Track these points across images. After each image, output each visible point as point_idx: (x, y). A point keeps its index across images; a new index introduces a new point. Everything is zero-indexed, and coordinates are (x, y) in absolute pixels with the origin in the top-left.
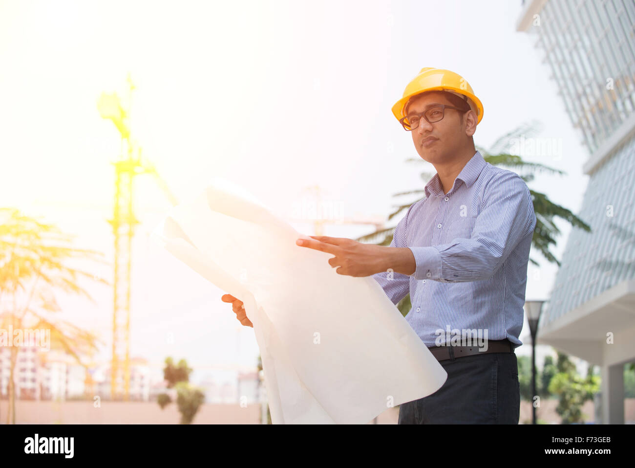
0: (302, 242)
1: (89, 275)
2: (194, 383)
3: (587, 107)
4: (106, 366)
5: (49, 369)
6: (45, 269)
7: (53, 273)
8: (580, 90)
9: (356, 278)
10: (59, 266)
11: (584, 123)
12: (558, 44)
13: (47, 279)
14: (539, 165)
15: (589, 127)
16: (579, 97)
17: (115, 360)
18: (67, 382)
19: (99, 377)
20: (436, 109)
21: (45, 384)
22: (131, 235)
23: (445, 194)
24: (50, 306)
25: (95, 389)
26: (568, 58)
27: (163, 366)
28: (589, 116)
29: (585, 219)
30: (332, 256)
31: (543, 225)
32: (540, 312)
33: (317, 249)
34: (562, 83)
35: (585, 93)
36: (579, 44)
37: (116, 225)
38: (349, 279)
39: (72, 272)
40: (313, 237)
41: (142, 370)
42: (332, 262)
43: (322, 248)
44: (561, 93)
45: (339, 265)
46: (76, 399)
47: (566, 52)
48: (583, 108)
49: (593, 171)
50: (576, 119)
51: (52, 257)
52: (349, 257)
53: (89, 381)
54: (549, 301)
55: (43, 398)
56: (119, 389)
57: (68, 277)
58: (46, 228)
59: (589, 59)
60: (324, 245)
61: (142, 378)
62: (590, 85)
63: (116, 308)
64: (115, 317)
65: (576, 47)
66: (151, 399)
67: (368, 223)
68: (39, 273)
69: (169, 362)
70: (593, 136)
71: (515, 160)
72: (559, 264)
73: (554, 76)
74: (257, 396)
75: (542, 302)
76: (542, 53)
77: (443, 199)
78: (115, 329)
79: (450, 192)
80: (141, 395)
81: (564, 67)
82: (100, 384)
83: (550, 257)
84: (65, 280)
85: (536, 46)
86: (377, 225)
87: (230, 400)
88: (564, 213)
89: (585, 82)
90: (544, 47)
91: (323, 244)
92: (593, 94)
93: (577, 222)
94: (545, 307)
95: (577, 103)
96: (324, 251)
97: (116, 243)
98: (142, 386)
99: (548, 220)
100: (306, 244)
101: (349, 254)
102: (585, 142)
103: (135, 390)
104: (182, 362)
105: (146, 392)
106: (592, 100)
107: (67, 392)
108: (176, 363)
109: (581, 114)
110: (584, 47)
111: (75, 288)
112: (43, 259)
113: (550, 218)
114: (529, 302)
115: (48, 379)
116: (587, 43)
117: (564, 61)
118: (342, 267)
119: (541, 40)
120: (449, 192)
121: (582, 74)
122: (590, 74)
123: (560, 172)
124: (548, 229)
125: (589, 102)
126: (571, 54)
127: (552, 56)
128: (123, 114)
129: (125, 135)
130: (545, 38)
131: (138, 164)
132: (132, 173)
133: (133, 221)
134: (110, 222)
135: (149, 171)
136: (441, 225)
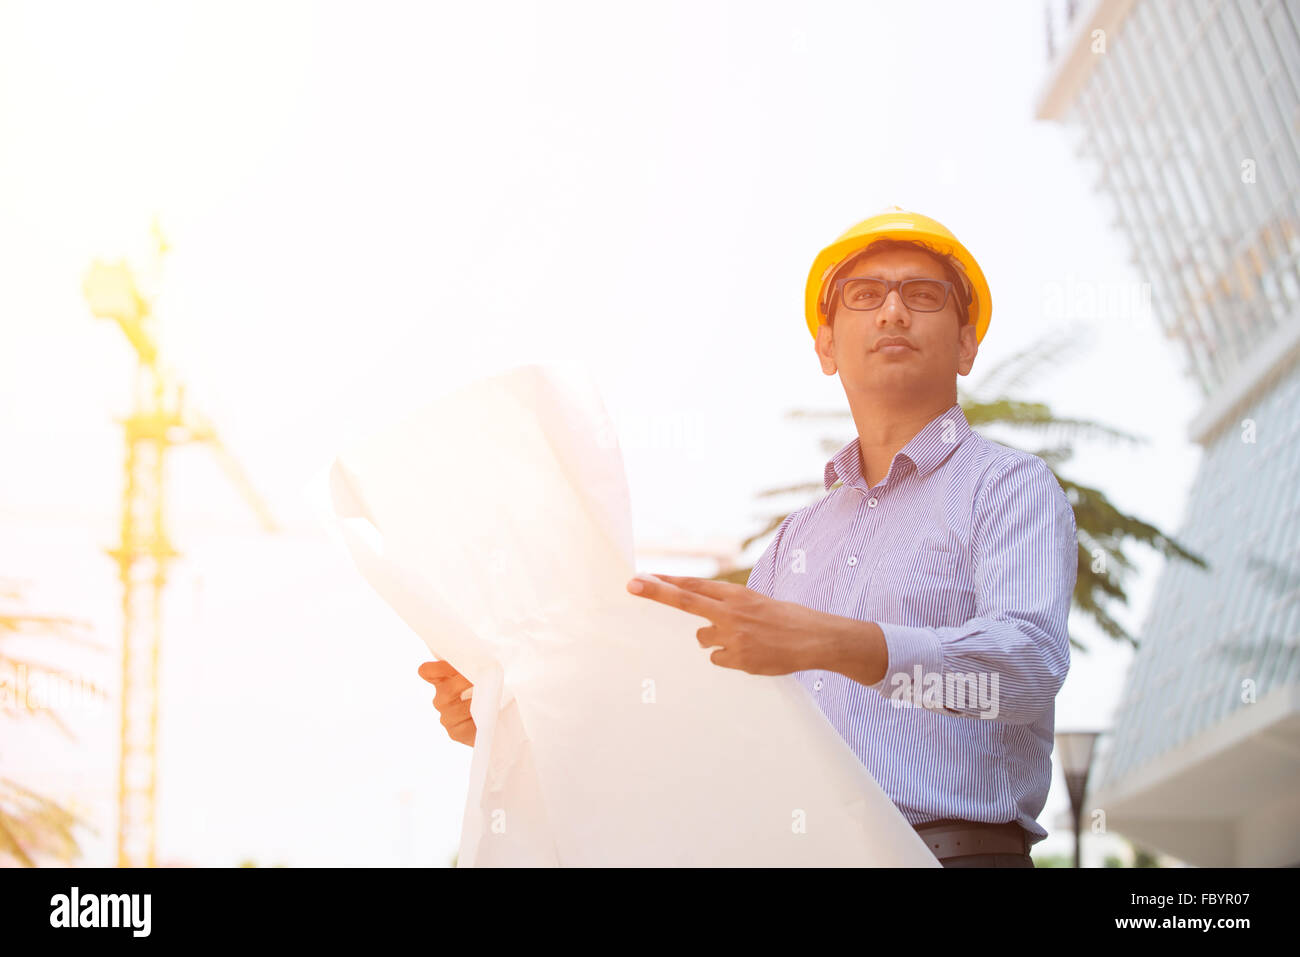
0: (640, 586)
3: (1195, 291)
8: (1180, 252)
9: (757, 677)
11: (1190, 327)
12: (1130, 148)
14: (1088, 424)
15: (1201, 336)
16: (1177, 268)
20: (924, 289)
22: (159, 582)
23: (869, 488)
26: (1152, 180)
28: (1201, 311)
29: (1192, 544)
30: (706, 623)
32: (1091, 757)
33: (671, 605)
34: (1138, 236)
35: (1191, 259)
36: (1178, 150)
37: (125, 559)
38: (739, 677)
40: (664, 578)
42: (704, 637)
43: (684, 604)
44: (1136, 260)
45: (718, 644)
47: (1148, 168)
48: (1186, 294)
49: (1213, 435)
50: (1170, 318)
52: (743, 628)
54: (1111, 733)
59: (1201, 182)
60: (689, 598)
62: (1202, 241)
63: (126, 750)
64: (122, 771)
65: (1170, 156)
67: (698, 555)
70: (1211, 356)
71: (1033, 413)
72: (1136, 645)
73: (1120, 222)
75: (1094, 736)
76: (1092, 168)
77: (865, 501)
78: (123, 798)
79: (883, 483)
81: (1143, 202)
83: (1113, 629)
85: (1080, 154)
86: (720, 559)
88: (1145, 532)
89: (1191, 235)
90: (1098, 154)
91: (686, 594)
92: (1209, 261)
93: (1175, 550)
94: (1103, 745)
95: (1173, 283)
96: (688, 611)
97: (126, 602)
100: (648, 590)
101: (746, 621)
102: (1193, 371)
106: (1208, 277)
109: (1181, 306)
110: (1188, 153)
113: (1112, 542)
114: (1065, 735)
116: (1196, 144)
117: (1144, 186)
118: (725, 650)
119: (1092, 139)
120: (880, 484)
121: (1184, 216)
122: (1203, 216)
123: (1133, 440)
125: (1200, 281)
126: (1159, 171)
127: (1116, 178)
128: (142, 308)
129: (147, 355)
130: (1101, 138)
131: (176, 421)
132: (163, 442)
133: (164, 551)
134: (114, 554)
135: (201, 437)
136: (855, 559)
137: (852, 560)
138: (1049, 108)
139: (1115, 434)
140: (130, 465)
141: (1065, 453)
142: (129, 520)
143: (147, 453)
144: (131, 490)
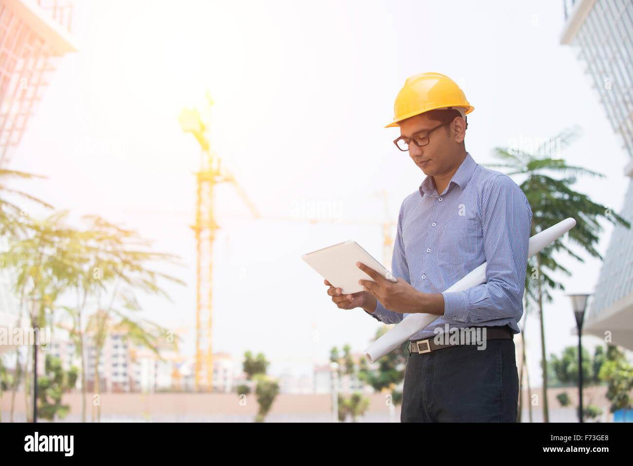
1: (167, 277)
2: (272, 374)
3: (626, 114)
4: (192, 361)
5: (139, 364)
6: (126, 271)
7: (134, 275)
8: (619, 98)
10: (139, 269)
11: (624, 128)
12: (598, 55)
13: (128, 280)
14: (581, 169)
15: (629, 132)
17: (199, 355)
18: (156, 375)
19: (185, 370)
21: (136, 377)
22: (212, 239)
23: (439, 195)
24: (132, 305)
25: (182, 382)
26: (608, 68)
27: (243, 359)
28: (628, 122)
31: (585, 223)
32: (585, 305)
34: (603, 91)
35: (624, 101)
36: (618, 56)
37: (198, 230)
39: (151, 273)
41: (225, 363)
44: (602, 101)
46: (164, 391)
47: (606, 63)
48: (622, 115)
50: (616, 125)
51: (132, 260)
53: (175, 375)
54: (594, 295)
55: (132, 391)
56: (204, 382)
57: (148, 278)
58: (127, 233)
61: (225, 371)
62: (628, 93)
63: (199, 307)
64: (198, 315)
65: (615, 58)
66: (233, 390)
68: (121, 275)
69: (248, 355)
71: (559, 164)
72: (602, 259)
73: (596, 86)
74: (332, 387)
75: (587, 296)
76: (584, 64)
77: (437, 199)
78: (198, 327)
79: (445, 192)
80: (224, 387)
81: (605, 77)
82: (187, 377)
83: (594, 253)
84: (145, 282)
85: (579, 58)
87: (307, 391)
89: (624, 91)
90: (586, 58)
94: (590, 300)
95: (617, 110)
97: (199, 247)
98: (225, 379)
99: (590, 219)
102: (625, 146)
103: (218, 382)
104: (260, 356)
105: (229, 384)
107: (156, 385)
108: (254, 357)
109: (621, 120)
110: (622, 58)
111: (154, 288)
112: (125, 262)
113: (592, 217)
114: (574, 296)
115: (139, 373)
116: (625, 54)
117: (604, 71)
119: (583, 52)
120: (443, 193)
121: (621, 83)
122: (629, 83)
123: (600, 175)
124: (590, 227)
126: (610, 64)
127: (593, 67)
128: (203, 128)
129: (205, 147)
130: (587, 50)
131: (218, 174)
132: (213, 182)
133: (214, 226)
134: (193, 228)
135: (227, 180)
136: (435, 224)
137: (434, 225)
138: (566, 40)
139: (593, 173)
140: (199, 191)
141: (572, 181)
142: (199, 214)
143: (206, 186)
144: (200, 202)
